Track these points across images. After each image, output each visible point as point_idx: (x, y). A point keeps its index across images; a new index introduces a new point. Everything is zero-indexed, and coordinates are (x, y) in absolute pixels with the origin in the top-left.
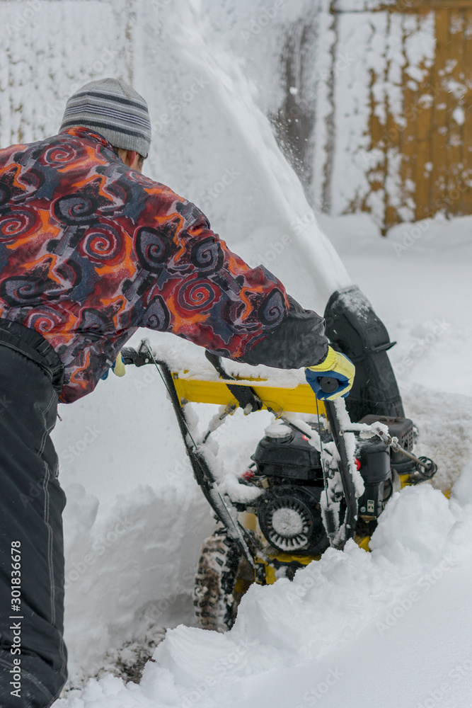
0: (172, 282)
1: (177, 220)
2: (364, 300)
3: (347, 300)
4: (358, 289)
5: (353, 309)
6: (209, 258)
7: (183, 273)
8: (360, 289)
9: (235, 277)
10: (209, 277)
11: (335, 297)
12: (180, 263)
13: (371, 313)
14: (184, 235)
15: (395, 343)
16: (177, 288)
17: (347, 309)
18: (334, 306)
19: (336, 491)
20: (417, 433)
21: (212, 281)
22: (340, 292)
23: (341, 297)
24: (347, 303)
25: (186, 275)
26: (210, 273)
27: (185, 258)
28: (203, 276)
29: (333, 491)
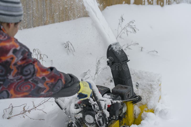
0: (12, 84)
1: (12, 58)
2: (120, 47)
3: (114, 47)
4: (118, 43)
5: (116, 50)
6: (29, 72)
7: (17, 80)
8: (119, 43)
9: (40, 78)
10: (30, 80)
11: (110, 46)
12: (15, 76)
13: (122, 51)
14: (15, 64)
15: (129, 60)
16: (15, 86)
17: (114, 50)
18: (110, 49)
19: (100, 116)
20: (138, 85)
21: (31, 82)
22: (112, 45)
23: (112, 47)
24: (114, 48)
25: (19, 81)
26: (29, 79)
27: (17, 74)
28: (27, 80)
29: (99, 116)
